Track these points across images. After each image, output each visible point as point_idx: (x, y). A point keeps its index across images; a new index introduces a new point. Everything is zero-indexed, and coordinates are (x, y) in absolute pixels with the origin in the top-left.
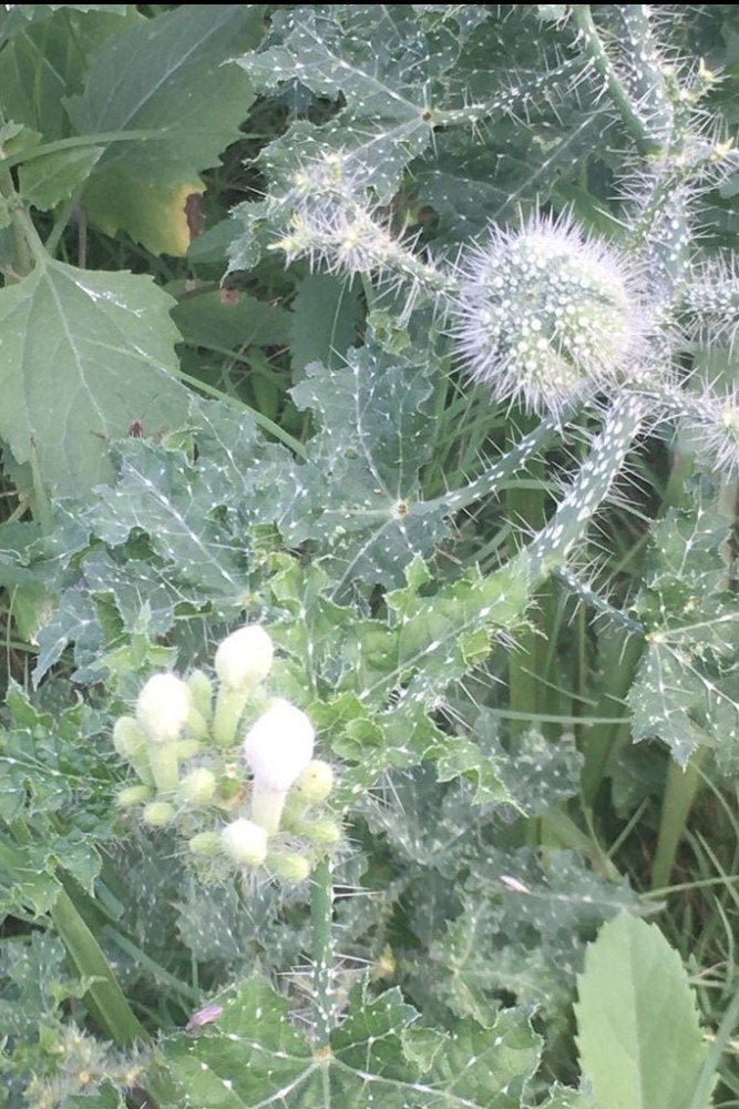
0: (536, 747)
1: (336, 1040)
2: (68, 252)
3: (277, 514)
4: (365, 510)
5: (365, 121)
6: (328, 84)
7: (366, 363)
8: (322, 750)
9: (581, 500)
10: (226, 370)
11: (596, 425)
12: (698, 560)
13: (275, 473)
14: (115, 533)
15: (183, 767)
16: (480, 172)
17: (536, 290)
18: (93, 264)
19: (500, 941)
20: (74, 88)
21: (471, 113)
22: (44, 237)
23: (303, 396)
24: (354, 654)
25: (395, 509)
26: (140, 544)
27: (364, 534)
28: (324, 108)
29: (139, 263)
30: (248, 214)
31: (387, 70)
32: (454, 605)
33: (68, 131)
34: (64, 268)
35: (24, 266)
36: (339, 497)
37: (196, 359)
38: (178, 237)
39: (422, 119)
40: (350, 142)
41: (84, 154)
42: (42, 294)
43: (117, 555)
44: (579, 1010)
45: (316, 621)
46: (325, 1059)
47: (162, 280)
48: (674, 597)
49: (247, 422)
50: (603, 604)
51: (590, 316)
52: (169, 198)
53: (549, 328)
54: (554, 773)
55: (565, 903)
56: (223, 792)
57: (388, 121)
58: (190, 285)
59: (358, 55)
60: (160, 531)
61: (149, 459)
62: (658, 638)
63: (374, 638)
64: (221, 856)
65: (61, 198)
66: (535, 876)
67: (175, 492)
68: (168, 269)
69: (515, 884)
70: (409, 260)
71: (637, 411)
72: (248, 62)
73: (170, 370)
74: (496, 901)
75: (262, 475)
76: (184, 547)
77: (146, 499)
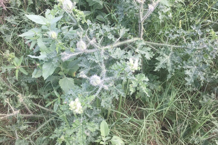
0: (98, 110)
1: (82, 123)
2: (67, 76)
3: (79, 92)
4: (85, 93)
5: (86, 69)
6: (83, 66)
7: (85, 84)
8: (81, 105)
9: (98, 92)
10: (78, 84)
11: (99, 87)
12: (105, 95)
13: (80, 90)
14: (69, 94)
15: (73, 107)
16: (94, 72)
17: (94, 79)
18: (68, 77)
19: (95, 122)
20: (67, 65)
21: (92, 68)
22: (65, 75)
23: (81, 86)
24: (84, 100)
25: (87, 93)
26: (71, 95)
27: (85, 94)
28: (83, 68)
29: (72, 77)
30: (78, 74)
31: (87, 65)
32: (89, 97)
33: (67, 68)
34: (67, 77)
35: (64, 77)
36: (83, 92)
37: (76, 84)
38: (74, 75)
39: (89, 69)
40: (85, 70)
41: (68, 70)
42: (65, 79)
43: (70, 95)
44: (100, 127)
45: (81, 99)
46: (81, 124)
47: (73, 78)
48: (103, 97)
49: (78, 87)
50: (99, 98)
51: (98, 81)
52: (74, 73)
53: (95, 81)
54: (99, 111)
55: (100, 120)
56: (75, 108)
57: (87, 69)
58: (75, 79)
59: (85, 65)
60: (72, 94)
61: (72, 89)
62: (103, 100)
63: (85, 99)
64: (75, 112)
65: (66, 73)
66: (98, 118)
67: (73, 91)
68: (74, 78)
69: (96, 119)
70: (87, 77)
71: (102, 87)
72: (79, 65)
73: (73, 84)
74: (95, 120)
75: (79, 90)
76: (74, 95)
77: (72, 92)
